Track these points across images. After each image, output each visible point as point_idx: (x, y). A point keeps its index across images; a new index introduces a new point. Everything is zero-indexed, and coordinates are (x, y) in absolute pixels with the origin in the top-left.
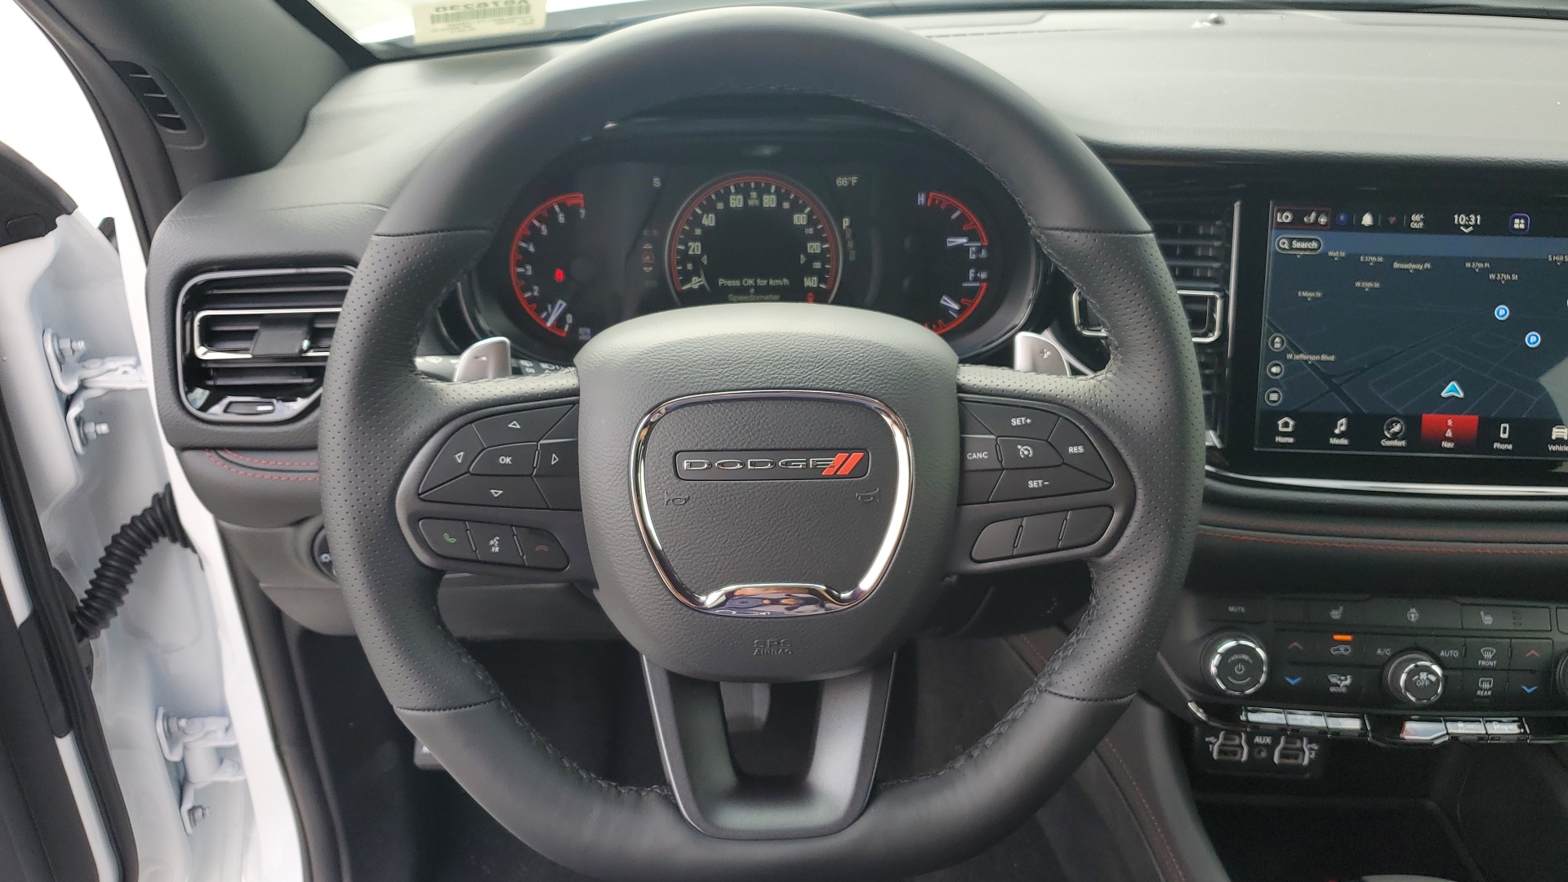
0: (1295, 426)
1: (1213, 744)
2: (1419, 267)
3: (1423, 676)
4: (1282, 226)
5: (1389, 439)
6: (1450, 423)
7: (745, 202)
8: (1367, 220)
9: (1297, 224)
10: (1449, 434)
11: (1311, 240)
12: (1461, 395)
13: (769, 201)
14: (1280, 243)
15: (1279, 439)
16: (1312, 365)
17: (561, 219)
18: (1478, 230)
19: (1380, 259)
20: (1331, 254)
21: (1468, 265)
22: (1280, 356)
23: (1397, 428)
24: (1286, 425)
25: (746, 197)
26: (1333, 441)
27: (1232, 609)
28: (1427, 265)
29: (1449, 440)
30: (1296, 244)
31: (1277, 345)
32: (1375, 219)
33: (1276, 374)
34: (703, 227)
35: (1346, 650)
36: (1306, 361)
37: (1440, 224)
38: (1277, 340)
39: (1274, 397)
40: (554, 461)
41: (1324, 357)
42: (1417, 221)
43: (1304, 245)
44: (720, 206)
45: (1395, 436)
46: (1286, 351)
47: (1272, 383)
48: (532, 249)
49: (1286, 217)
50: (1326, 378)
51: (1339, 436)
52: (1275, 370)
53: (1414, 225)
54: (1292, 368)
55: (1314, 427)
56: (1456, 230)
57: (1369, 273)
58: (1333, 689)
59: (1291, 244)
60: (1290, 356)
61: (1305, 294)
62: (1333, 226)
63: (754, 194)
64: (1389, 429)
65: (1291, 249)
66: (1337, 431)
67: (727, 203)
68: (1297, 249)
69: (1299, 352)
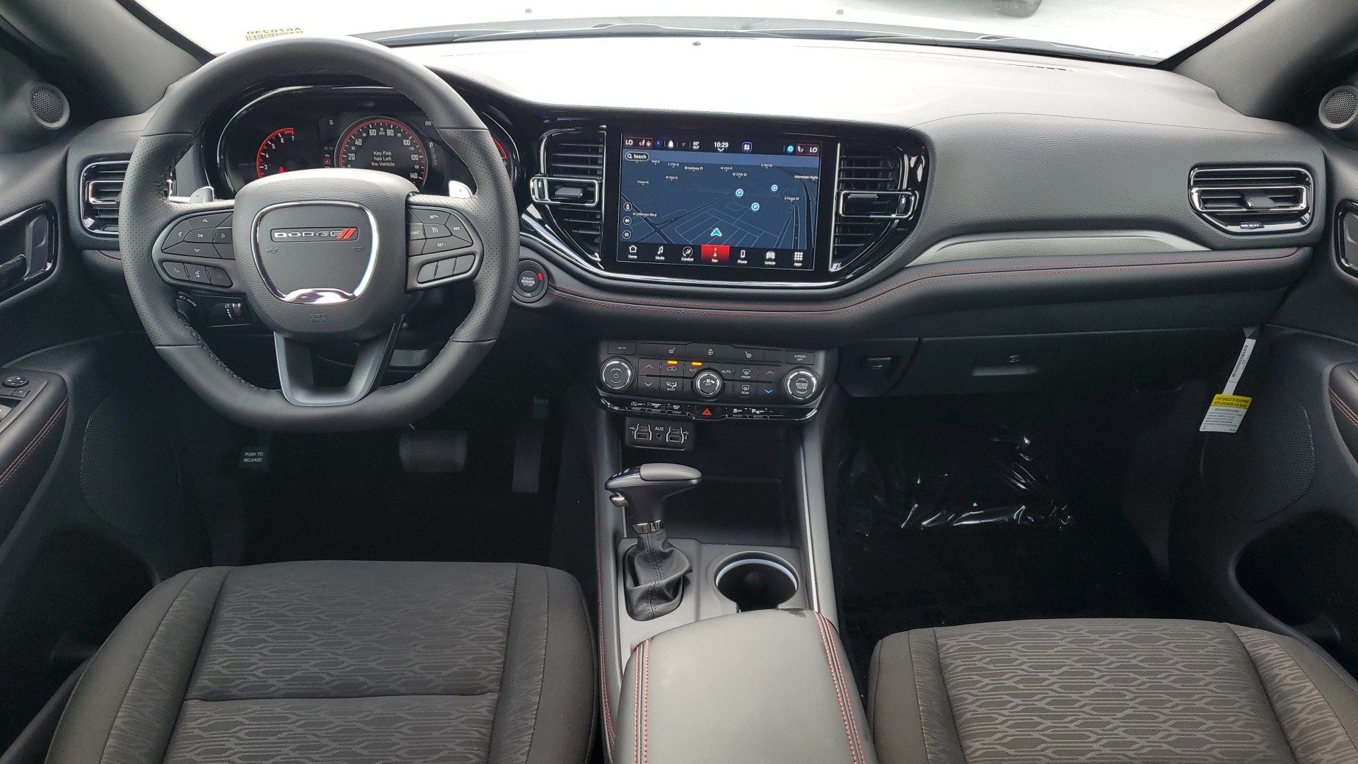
0: (637, 250)
1: (634, 431)
2: (698, 169)
3: (708, 381)
4: (629, 147)
5: (684, 257)
6: (715, 249)
7: (378, 133)
8: (671, 144)
9: (636, 146)
10: (715, 255)
11: (642, 154)
12: (721, 235)
13: (390, 133)
14: (628, 155)
15: (630, 256)
16: (646, 219)
17: (282, 141)
18: (726, 151)
19: (678, 165)
20: (653, 161)
21: (722, 168)
22: (629, 214)
23: (689, 252)
24: (633, 249)
25: (378, 131)
26: (657, 258)
27: (619, 348)
28: (701, 168)
29: (715, 258)
30: (636, 156)
31: (628, 208)
32: (675, 144)
33: (628, 223)
34: (355, 145)
35: (674, 369)
36: (643, 217)
37: (707, 147)
38: (628, 205)
39: (627, 235)
40: (223, 237)
41: (651, 215)
42: (696, 145)
43: (640, 157)
44: (364, 135)
45: (688, 256)
46: (632, 211)
47: (627, 228)
48: (267, 156)
49: (630, 142)
50: (653, 225)
51: (660, 256)
52: (626, 221)
53: (695, 147)
54: (635, 220)
55: (647, 250)
56: (715, 150)
57: (673, 171)
58: (668, 389)
59: (633, 156)
60: (634, 214)
61: (640, 182)
62: (654, 147)
63: (382, 129)
64: (685, 253)
65: (633, 158)
66: (659, 253)
67: (368, 133)
68: (636, 159)
69: (639, 212)
